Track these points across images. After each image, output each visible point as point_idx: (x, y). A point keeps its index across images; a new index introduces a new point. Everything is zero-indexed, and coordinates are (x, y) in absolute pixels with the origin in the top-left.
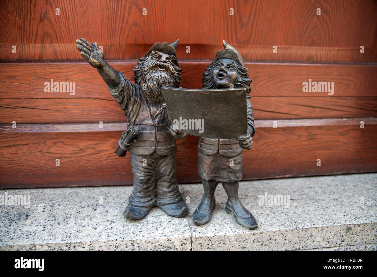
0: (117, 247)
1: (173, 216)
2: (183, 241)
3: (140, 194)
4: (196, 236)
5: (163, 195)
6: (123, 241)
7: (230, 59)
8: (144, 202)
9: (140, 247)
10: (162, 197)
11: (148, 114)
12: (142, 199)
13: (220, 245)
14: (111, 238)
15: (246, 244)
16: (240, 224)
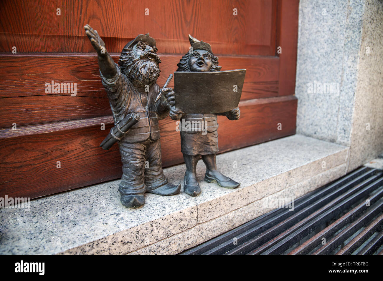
0: (138, 232)
1: (169, 195)
2: (191, 210)
3: (135, 181)
4: (201, 203)
5: (153, 179)
6: (143, 225)
7: (204, 50)
8: (140, 189)
9: (158, 226)
10: (151, 182)
11: (139, 101)
12: (137, 186)
13: (217, 207)
14: (130, 226)
15: (233, 201)
16: (225, 187)
